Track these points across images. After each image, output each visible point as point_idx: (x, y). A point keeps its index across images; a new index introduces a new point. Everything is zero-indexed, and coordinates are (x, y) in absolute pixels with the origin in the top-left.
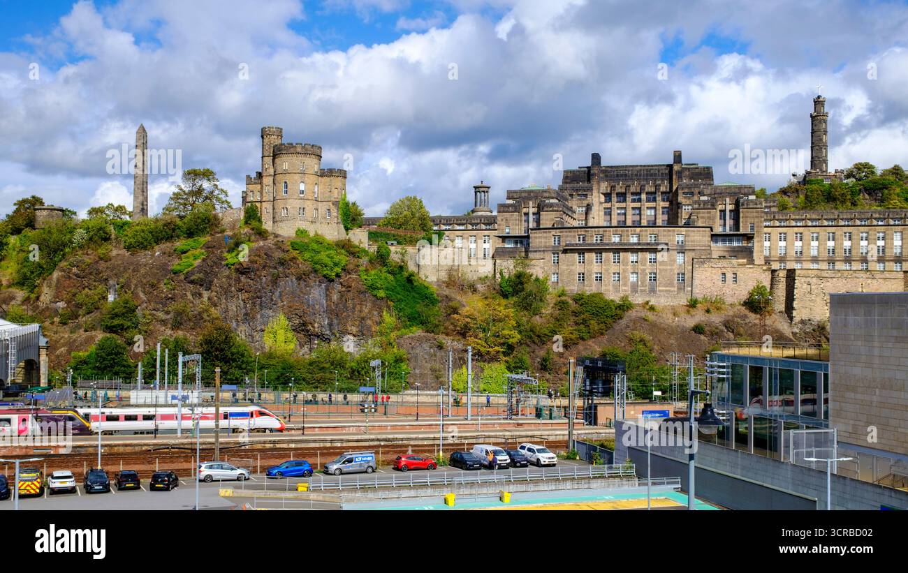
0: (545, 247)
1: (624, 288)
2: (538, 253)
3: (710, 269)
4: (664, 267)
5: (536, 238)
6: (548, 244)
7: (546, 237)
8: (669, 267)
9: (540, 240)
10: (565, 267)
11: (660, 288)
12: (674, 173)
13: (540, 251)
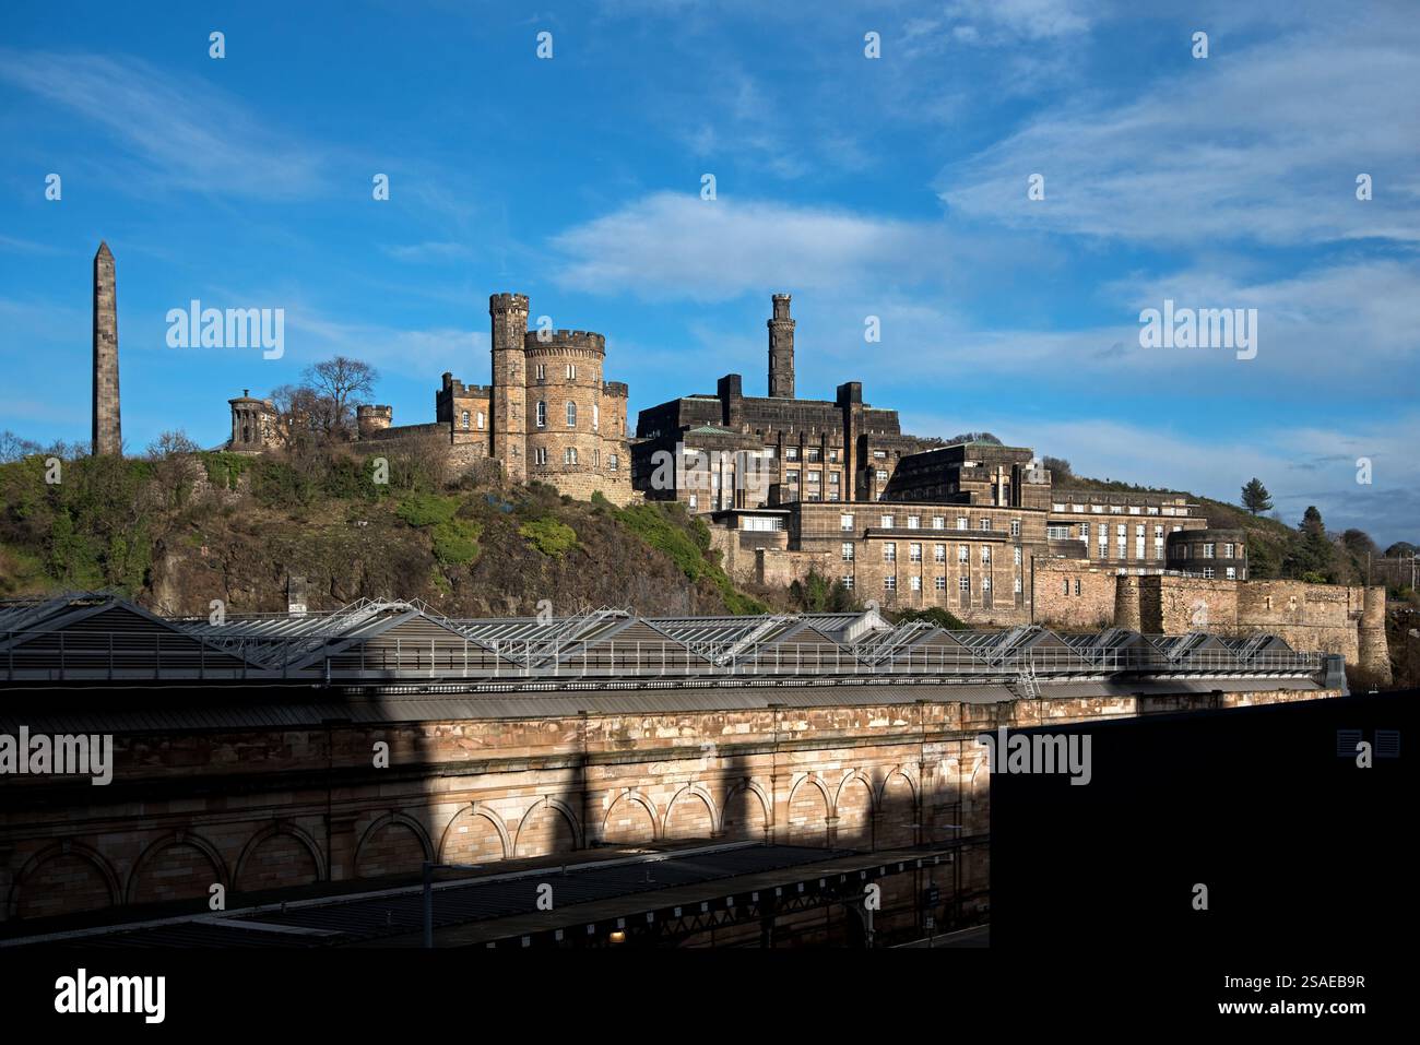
0: (830, 532)
1: (952, 600)
2: (819, 543)
3: (1052, 573)
4: (1000, 570)
5: (812, 517)
6: (834, 529)
7: (831, 517)
8: (1005, 570)
9: (820, 521)
10: (866, 567)
11: (998, 601)
12: (852, 418)
13: (822, 539)
